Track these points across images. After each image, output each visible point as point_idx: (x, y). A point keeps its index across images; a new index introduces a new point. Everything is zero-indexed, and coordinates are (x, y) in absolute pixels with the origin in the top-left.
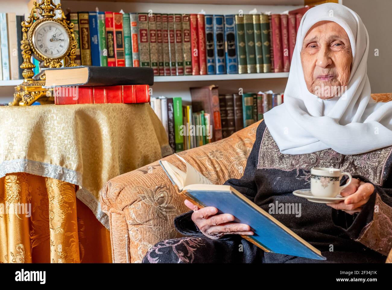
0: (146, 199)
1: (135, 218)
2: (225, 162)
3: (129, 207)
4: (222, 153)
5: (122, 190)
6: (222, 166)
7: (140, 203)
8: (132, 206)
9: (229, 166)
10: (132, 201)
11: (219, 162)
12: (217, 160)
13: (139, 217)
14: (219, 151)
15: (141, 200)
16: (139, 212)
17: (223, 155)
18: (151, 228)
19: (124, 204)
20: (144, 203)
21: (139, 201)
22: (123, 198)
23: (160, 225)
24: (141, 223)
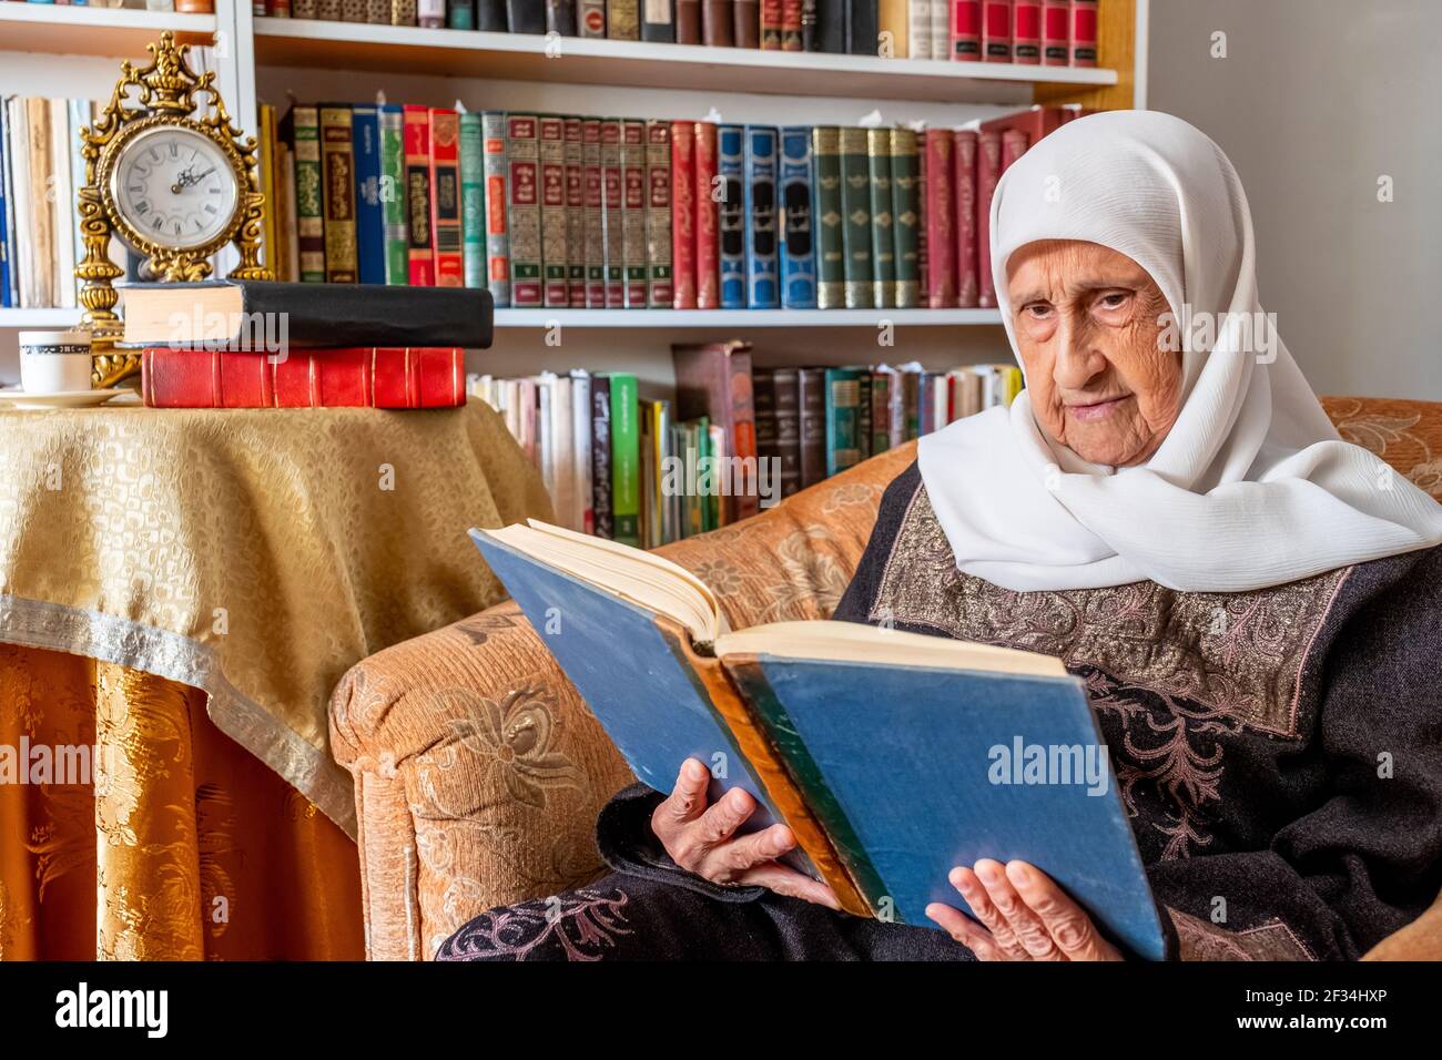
0: (474, 734)
1: (436, 799)
2: (746, 603)
3: (418, 760)
4: (736, 574)
5: (398, 700)
6: (734, 616)
7: (452, 749)
8: (427, 758)
9: (757, 616)
10: (425, 741)
11: (726, 602)
12: (721, 596)
13: (448, 797)
14: (727, 567)
15: (456, 740)
16: (449, 781)
17: (738, 579)
18: (487, 832)
19: (402, 748)
20: (467, 750)
21: (449, 743)
22: (399, 729)
23: (516, 825)
24: (455, 817)
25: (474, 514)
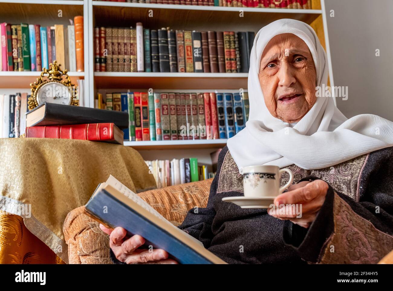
0: (96, 227)
1: (82, 248)
2: (199, 196)
3: (79, 236)
4: (198, 188)
5: (76, 218)
6: (194, 199)
7: (88, 231)
8: (81, 235)
9: (202, 199)
10: (81, 229)
11: (192, 196)
12: (191, 194)
13: (85, 247)
14: (195, 187)
15: (90, 228)
16: (86, 241)
17: (198, 190)
18: (97, 259)
19: (75, 233)
20: (93, 232)
21: (88, 230)
22: (75, 226)
23: (107, 257)
24: (88, 254)
25: (120, 173)
